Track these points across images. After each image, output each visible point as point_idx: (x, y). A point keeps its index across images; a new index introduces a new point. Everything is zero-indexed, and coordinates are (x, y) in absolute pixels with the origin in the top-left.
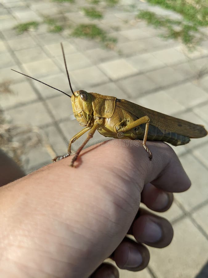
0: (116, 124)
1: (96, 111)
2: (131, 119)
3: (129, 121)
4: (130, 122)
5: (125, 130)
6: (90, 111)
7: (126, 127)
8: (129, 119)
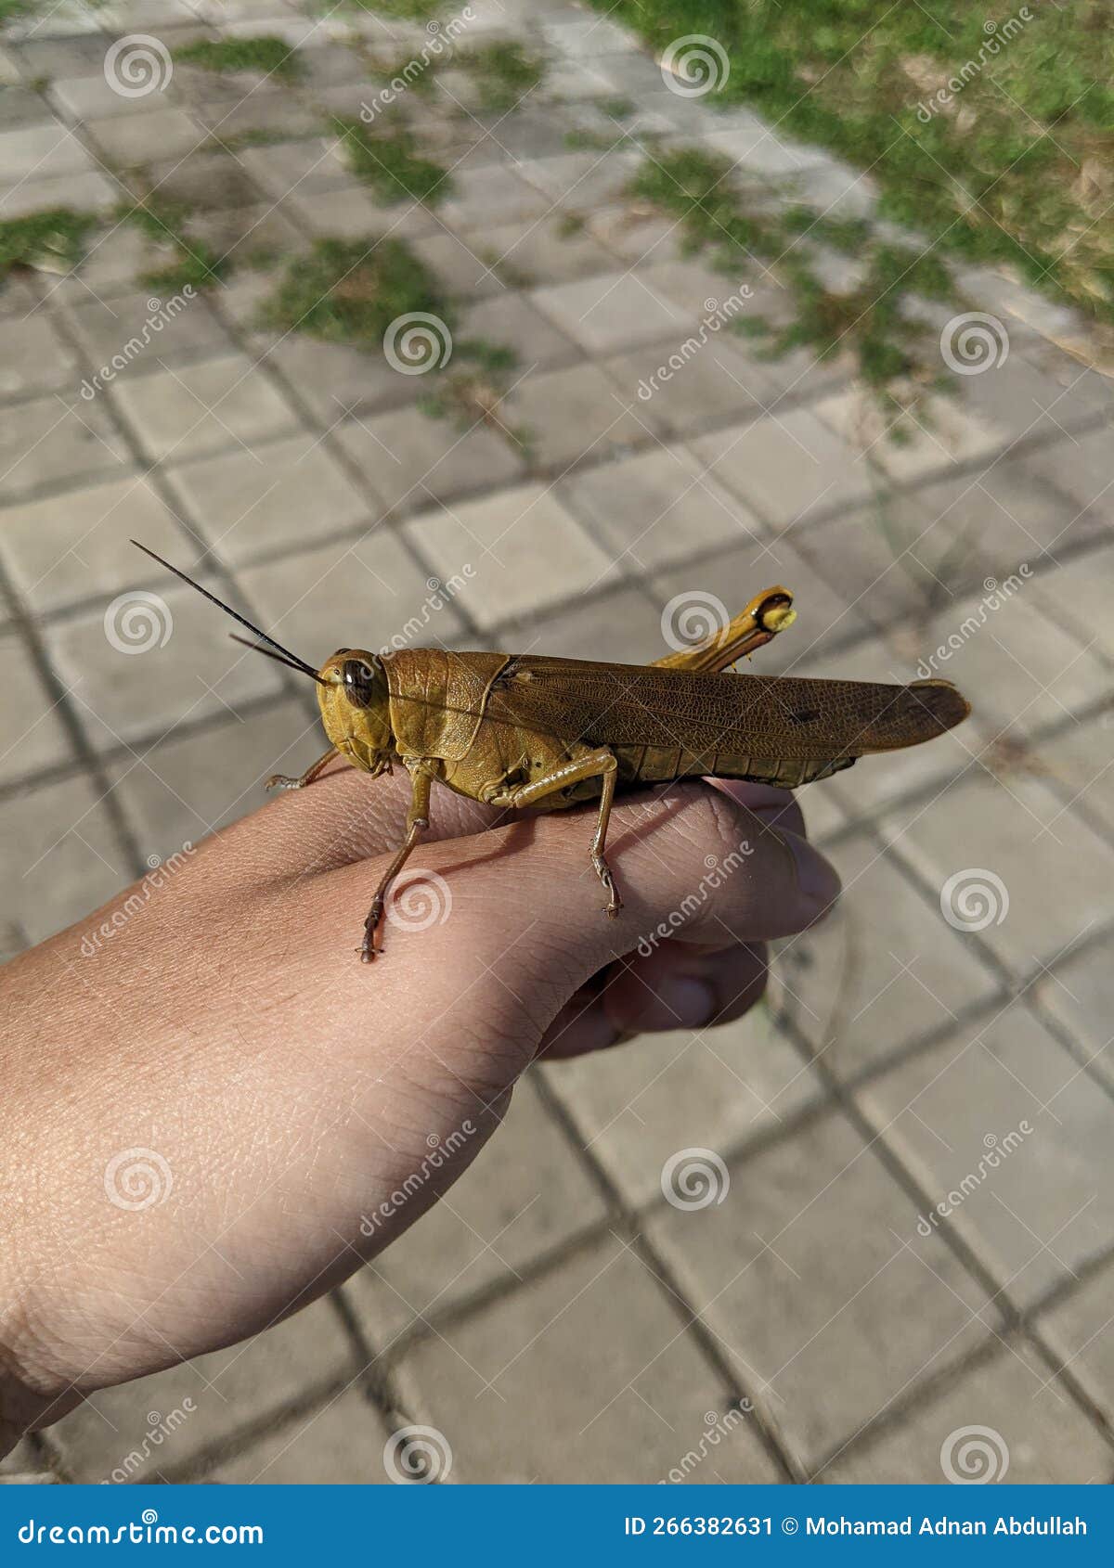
0: (487, 784)
1: (406, 738)
2: (548, 758)
3: (538, 765)
4: (542, 767)
5: (516, 801)
6: (377, 740)
7: (527, 790)
8: (539, 758)
